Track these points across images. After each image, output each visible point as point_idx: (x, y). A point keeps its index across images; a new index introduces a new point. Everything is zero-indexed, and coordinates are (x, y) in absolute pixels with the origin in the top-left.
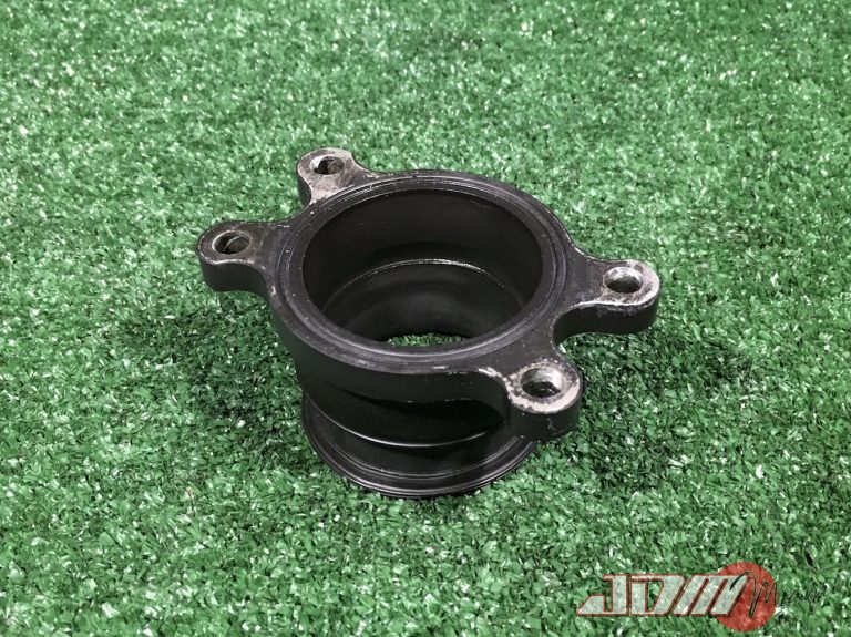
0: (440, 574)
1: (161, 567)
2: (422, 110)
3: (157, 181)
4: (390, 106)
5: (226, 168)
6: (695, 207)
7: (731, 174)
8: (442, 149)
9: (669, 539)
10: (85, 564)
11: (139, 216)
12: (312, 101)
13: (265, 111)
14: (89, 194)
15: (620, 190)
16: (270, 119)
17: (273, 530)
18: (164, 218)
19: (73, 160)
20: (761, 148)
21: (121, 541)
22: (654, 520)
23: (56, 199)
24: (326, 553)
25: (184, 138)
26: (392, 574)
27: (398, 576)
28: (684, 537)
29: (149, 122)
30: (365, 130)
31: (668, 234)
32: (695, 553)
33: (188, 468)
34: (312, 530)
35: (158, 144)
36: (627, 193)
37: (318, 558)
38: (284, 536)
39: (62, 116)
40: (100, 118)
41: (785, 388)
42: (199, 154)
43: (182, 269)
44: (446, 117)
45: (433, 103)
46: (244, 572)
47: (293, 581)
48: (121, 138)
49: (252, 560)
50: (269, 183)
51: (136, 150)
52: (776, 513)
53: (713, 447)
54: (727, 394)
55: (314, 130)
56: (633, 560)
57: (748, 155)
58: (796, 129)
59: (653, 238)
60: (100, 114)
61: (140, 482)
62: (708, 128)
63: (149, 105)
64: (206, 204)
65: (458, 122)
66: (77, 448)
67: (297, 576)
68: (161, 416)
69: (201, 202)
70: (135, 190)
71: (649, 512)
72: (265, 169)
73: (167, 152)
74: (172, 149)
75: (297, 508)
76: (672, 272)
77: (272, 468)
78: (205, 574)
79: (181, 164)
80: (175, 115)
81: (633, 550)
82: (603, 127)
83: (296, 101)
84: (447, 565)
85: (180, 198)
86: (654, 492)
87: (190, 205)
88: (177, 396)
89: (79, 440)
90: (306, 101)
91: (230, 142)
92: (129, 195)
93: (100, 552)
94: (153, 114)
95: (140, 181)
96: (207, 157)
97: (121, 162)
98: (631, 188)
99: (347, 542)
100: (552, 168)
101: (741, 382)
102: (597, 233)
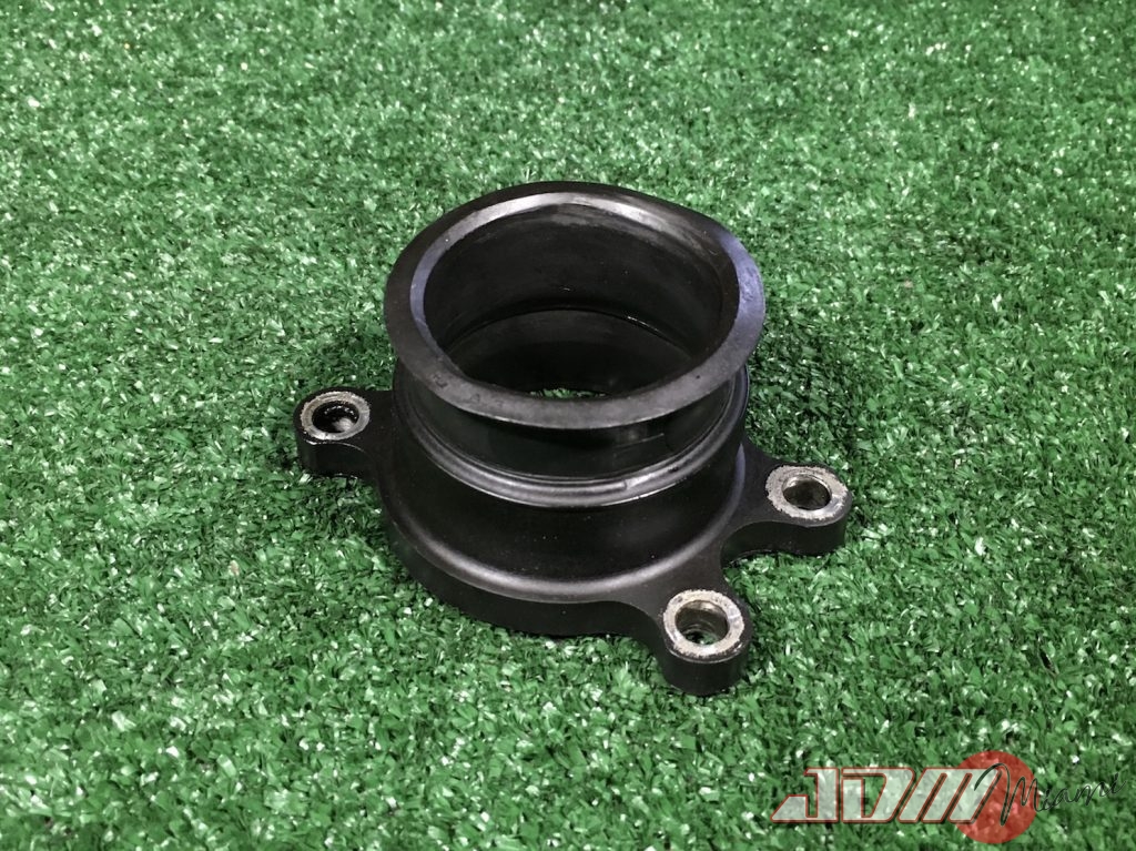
0: (564, 676)
1: (193, 665)
2: (548, 86)
3: (204, 168)
4: (508, 80)
5: (294, 154)
6: (895, 212)
7: (941, 171)
8: (572, 135)
9: (864, 632)
10: (92, 659)
11: (180, 212)
12: (407, 73)
13: (347, 84)
14: (115, 183)
15: (801, 189)
16: (352, 95)
17: (344, 617)
18: (212, 215)
19: (96, 140)
20: (979, 139)
21: (140, 630)
22: (844, 607)
23: (72, 189)
24: (414, 647)
25: (241, 115)
26: (501, 676)
27: (508, 678)
28: (883, 630)
29: (197, 94)
30: (475, 109)
31: (861, 244)
32: (897, 651)
33: (232, 537)
34: (395, 617)
35: (208, 121)
36: (809, 193)
37: (402, 654)
38: (358, 624)
39: (83, 85)
40: (133, 89)
41: (1012, 440)
42: (259, 135)
43: (234, 279)
44: (580, 96)
45: (562, 77)
46: (305, 672)
47: (369, 683)
48: (160, 114)
49: (315, 657)
50: (349, 173)
51: (178, 129)
52: (1002, 601)
53: (920, 513)
54: (938, 446)
55: (410, 108)
56: (816, 660)
57: (962, 148)
58: (1022, 117)
59: (842, 249)
60: (133, 83)
61: (170, 554)
62: (912, 113)
63: (197, 73)
64: (267, 198)
65: (594, 102)
66: (87, 508)
67: (375, 678)
68: (200, 468)
69: (261, 196)
70: (176, 179)
71: (837, 597)
72: (345, 155)
73: (218, 132)
74: (224, 129)
75: (377, 589)
76: (866, 291)
77: (345, 536)
78: (252, 674)
79: (237, 147)
80: (229, 86)
81: (817, 646)
82: (779, 111)
83: (387, 72)
84: (571, 664)
85: (234, 190)
86: (844, 572)
87: (248, 200)
88: (222, 442)
89: (90, 498)
90: (400, 72)
91: (300, 121)
92: (168, 185)
93: (112, 644)
94: (202, 84)
95: (182, 167)
96: (270, 139)
97: (158, 143)
98: (815, 187)
99: (441, 634)
100: (714, 160)
101: (956, 432)
102: (771, 242)
